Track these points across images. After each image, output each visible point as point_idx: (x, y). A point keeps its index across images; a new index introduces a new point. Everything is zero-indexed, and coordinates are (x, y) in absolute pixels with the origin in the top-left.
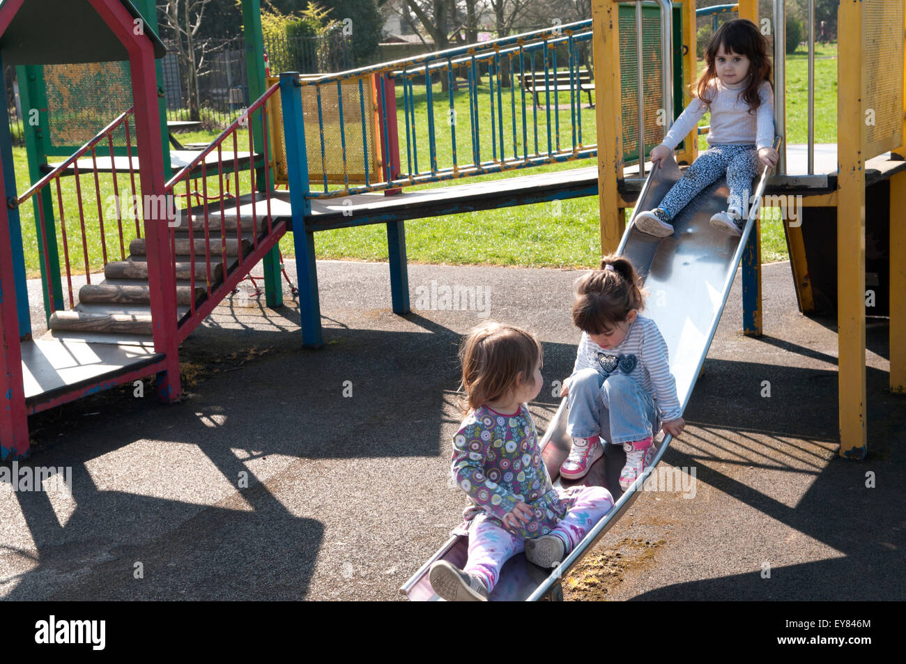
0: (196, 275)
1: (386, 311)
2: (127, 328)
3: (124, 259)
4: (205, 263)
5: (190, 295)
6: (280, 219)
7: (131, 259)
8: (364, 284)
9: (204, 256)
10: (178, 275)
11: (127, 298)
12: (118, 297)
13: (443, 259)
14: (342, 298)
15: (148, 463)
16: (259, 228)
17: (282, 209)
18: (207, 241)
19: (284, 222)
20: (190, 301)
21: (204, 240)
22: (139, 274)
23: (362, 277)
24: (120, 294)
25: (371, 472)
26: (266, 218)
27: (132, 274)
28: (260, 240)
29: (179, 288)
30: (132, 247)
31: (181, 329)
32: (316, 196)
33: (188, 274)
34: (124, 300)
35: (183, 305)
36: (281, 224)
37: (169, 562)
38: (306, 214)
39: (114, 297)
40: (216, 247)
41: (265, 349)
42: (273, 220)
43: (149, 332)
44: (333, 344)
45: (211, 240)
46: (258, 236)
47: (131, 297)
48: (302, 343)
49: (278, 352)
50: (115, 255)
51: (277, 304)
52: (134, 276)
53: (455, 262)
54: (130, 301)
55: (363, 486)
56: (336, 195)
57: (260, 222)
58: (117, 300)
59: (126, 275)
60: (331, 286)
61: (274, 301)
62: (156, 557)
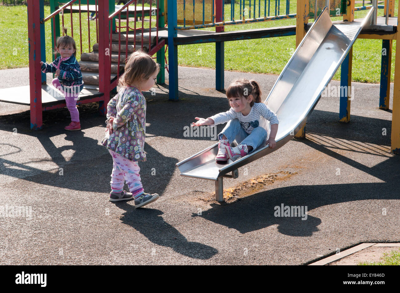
0: (121, 60)
1: (212, 89)
2: (89, 81)
3: (90, 52)
4: (125, 56)
5: (117, 69)
6: (162, 38)
7: (93, 53)
8: (206, 78)
9: (125, 53)
10: (112, 60)
11: (90, 69)
12: (85, 68)
13: (250, 70)
14: (194, 83)
15: (92, 135)
16: (152, 42)
17: (164, 34)
18: (127, 46)
19: (164, 40)
20: (117, 72)
21: (126, 45)
22: (96, 59)
23: (206, 75)
24: (86, 67)
25: (185, 145)
26: (156, 37)
27: (93, 59)
28: (152, 47)
29: (112, 66)
30: (94, 47)
31: (112, 84)
32: (180, 28)
33: (117, 60)
34: (88, 70)
35: (114, 73)
36: (163, 40)
37: (95, 166)
38: (175, 37)
39: (84, 68)
40: (132, 49)
41: (151, 99)
42: (159, 39)
43: (97, 84)
44: (183, 100)
45: (128, 45)
46: (152, 45)
47: (91, 68)
48: (169, 99)
49: (157, 101)
50: (86, 51)
51: (162, 83)
52: (93, 60)
53: (255, 72)
54: (91, 70)
55: (180, 149)
56: (189, 28)
57: (153, 38)
58: (85, 69)
59: (90, 59)
60: (190, 78)
61: (160, 82)
62: (90, 164)
